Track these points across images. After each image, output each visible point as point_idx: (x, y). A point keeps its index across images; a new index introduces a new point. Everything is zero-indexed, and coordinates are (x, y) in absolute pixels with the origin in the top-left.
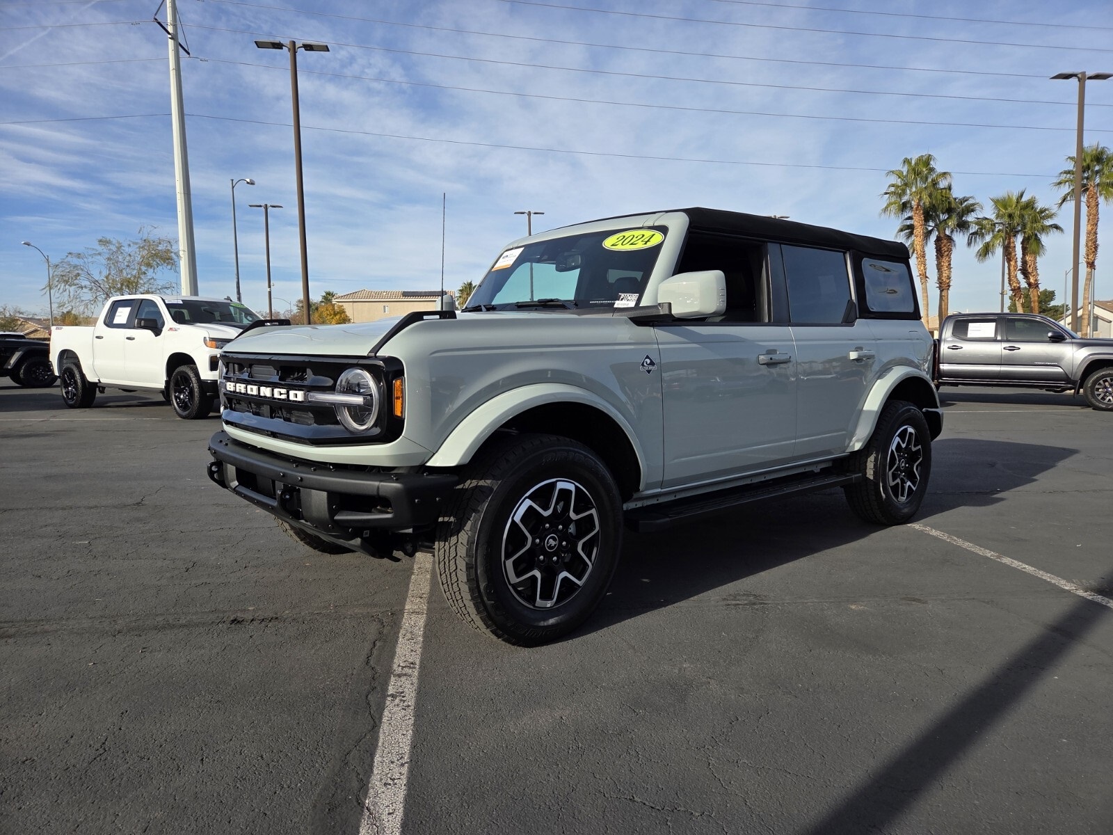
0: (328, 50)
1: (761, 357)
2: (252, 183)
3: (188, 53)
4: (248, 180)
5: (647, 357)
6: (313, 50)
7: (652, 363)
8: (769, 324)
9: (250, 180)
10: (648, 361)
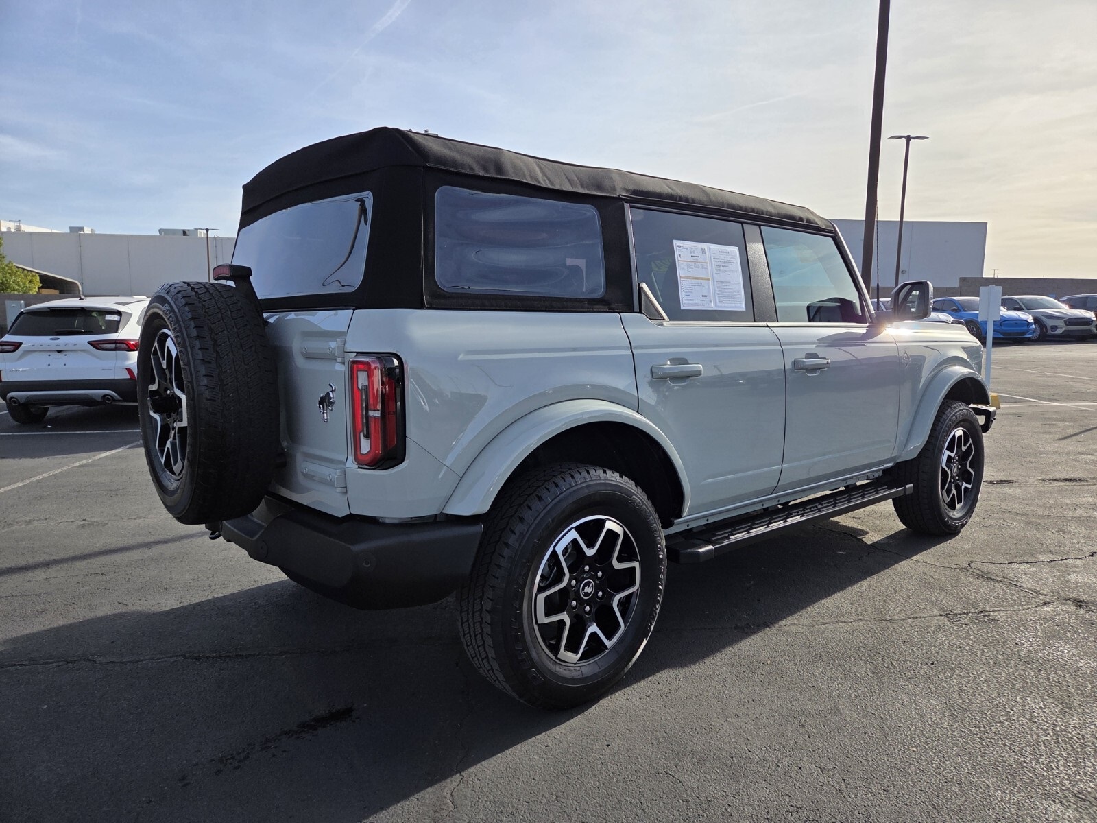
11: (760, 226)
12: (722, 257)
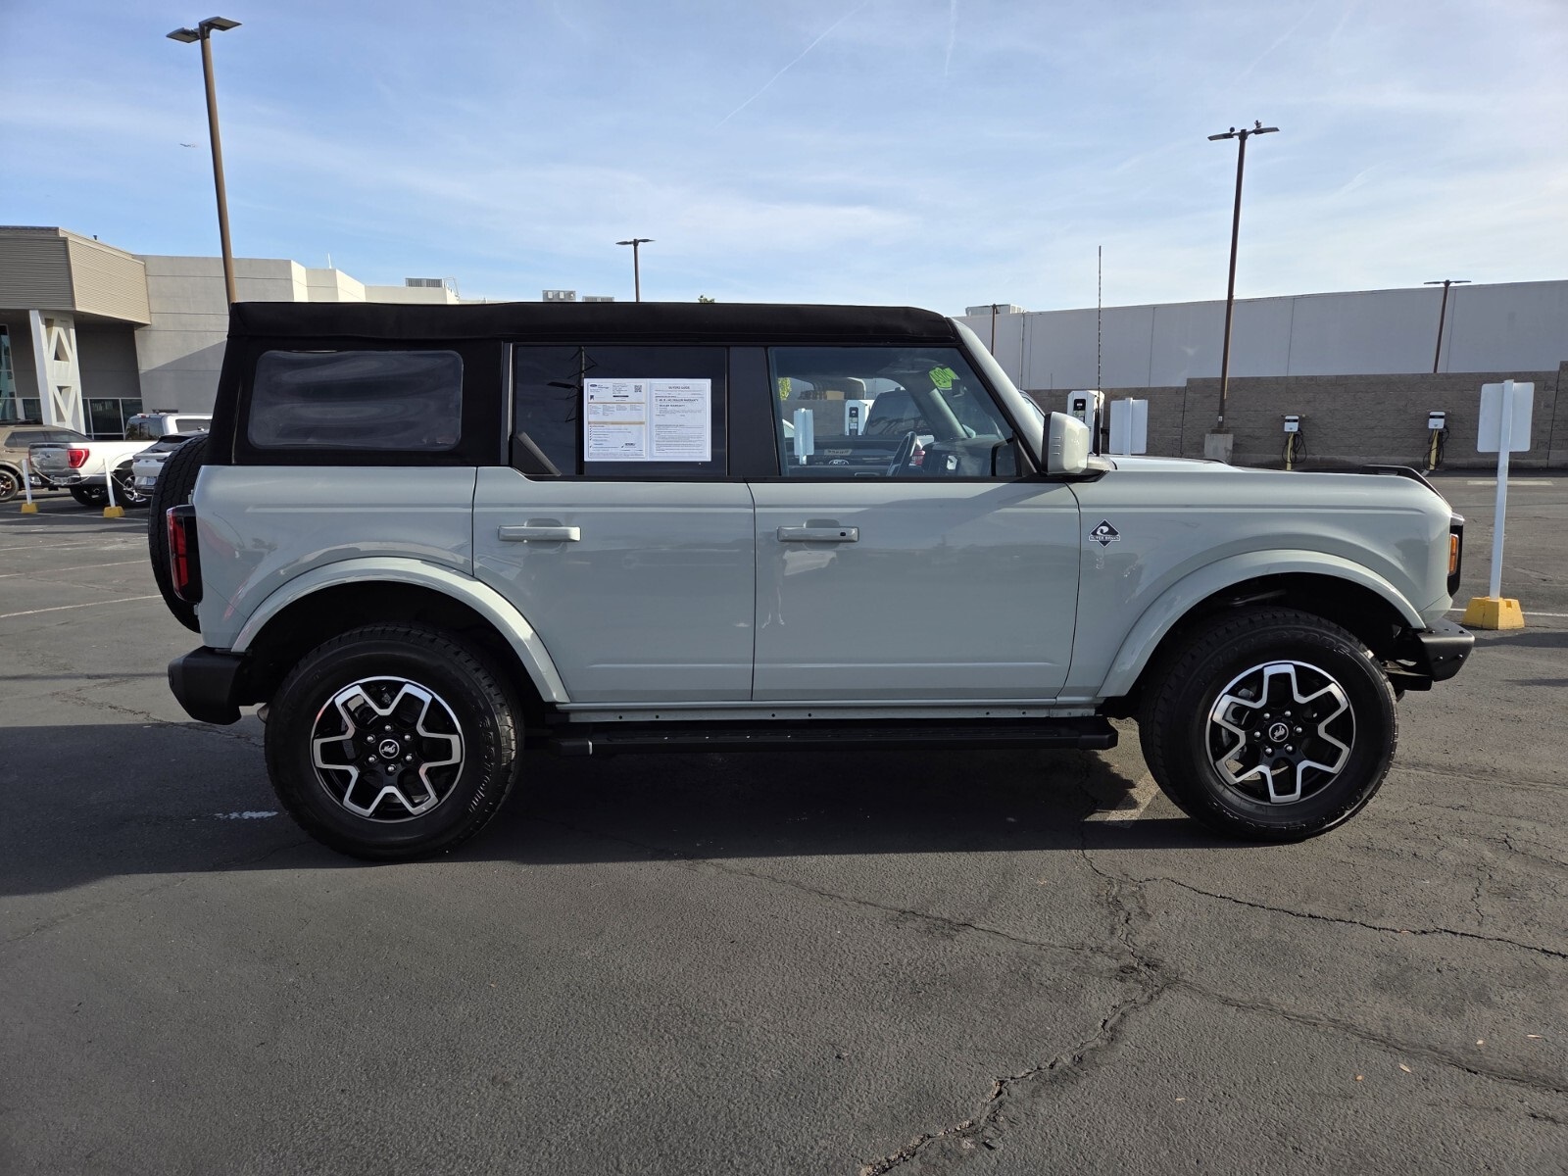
11: (766, 347)
12: (673, 394)
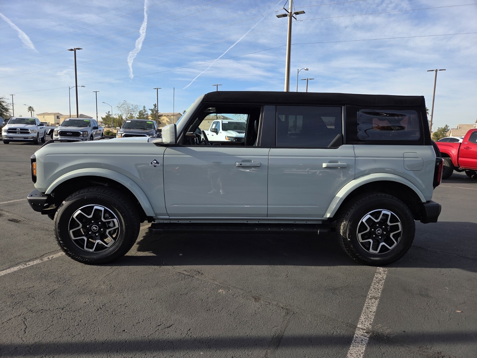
0: (305, 13)
1: (237, 163)
2: (307, 70)
3: (296, 19)
4: (306, 69)
5: (155, 160)
6: (299, 14)
7: (157, 163)
8: (258, 147)
9: (307, 69)
10: (155, 162)
